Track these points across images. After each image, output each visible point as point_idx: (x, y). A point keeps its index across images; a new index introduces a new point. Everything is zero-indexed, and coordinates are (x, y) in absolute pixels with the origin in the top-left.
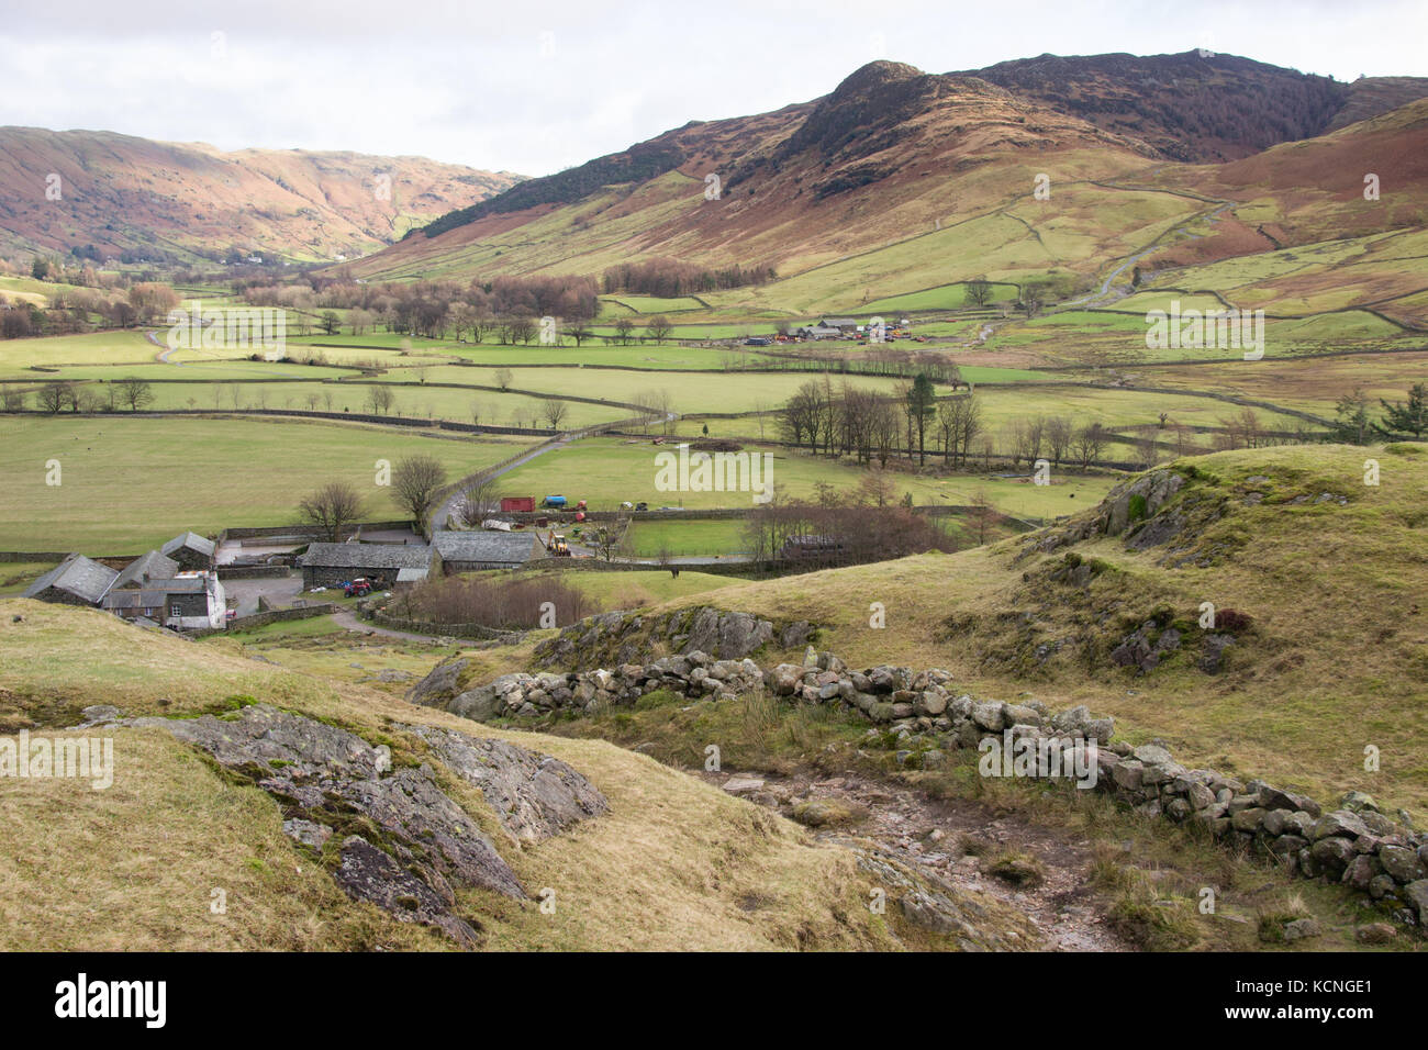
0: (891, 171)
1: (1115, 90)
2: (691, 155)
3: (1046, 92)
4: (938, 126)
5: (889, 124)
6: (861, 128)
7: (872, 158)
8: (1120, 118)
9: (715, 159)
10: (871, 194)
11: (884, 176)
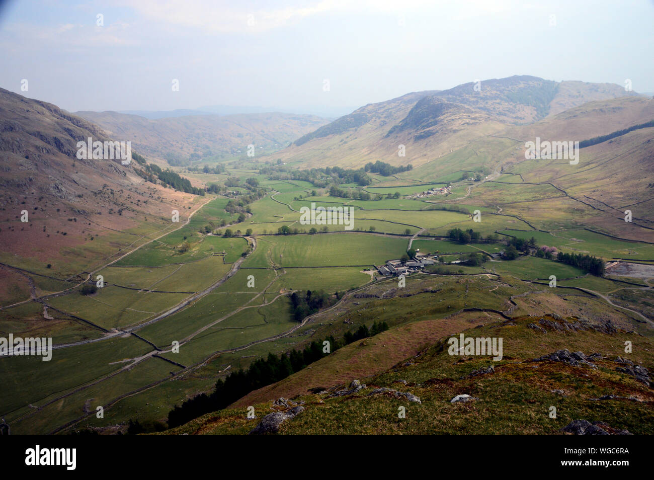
0: (436, 132)
1: (493, 92)
2: (372, 118)
3: (473, 95)
4: (447, 119)
5: (434, 118)
6: (426, 118)
7: (431, 128)
8: (495, 101)
9: (379, 119)
10: (431, 139)
11: (434, 134)
